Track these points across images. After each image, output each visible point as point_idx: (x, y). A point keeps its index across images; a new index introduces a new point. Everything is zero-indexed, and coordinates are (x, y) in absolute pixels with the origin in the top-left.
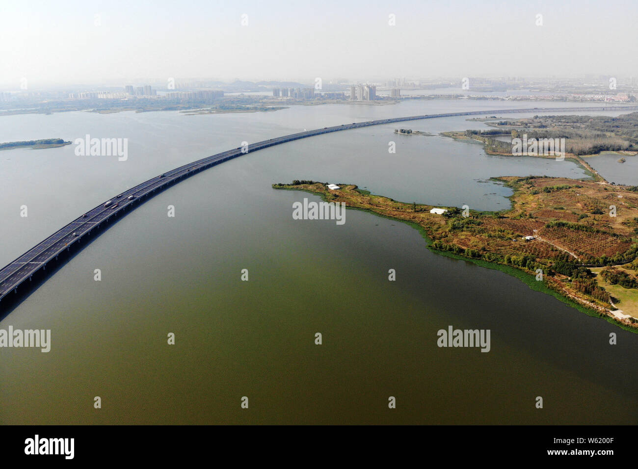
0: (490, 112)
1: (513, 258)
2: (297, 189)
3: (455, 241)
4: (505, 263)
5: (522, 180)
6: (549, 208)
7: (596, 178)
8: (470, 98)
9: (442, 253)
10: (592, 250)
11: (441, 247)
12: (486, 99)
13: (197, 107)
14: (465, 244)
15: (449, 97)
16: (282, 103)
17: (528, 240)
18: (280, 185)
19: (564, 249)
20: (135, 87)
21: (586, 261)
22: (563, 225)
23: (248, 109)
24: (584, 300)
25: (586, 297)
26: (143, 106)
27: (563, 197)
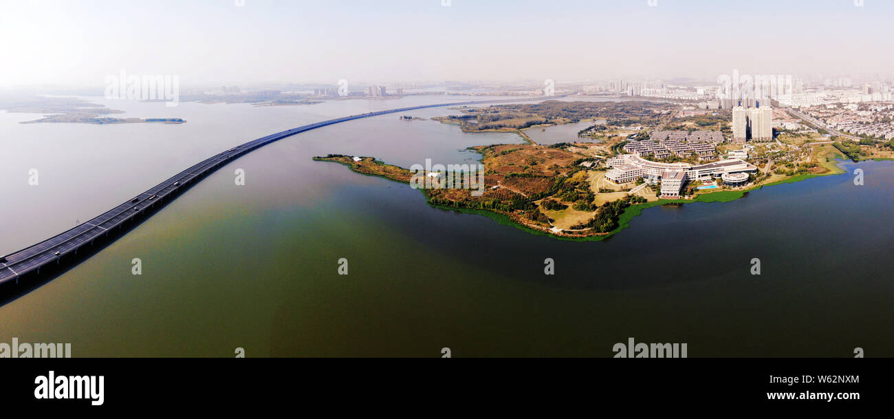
0: (463, 103)
1: (486, 203)
2: (330, 161)
3: (446, 196)
4: (482, 208)
5: (487, 148)
6: (505, 165)
7: (530, 142)
8: (449, 94)
9: (437, 207)
10: (534, 189)
11: (437, 202)
12: (459, 95)
13: (262, 101)
14: (453, 198)
15: (436, 94)
16: (320, 98)
17: (494, 189)
18: (318, 157)
19: (517, 191)
20: (227, 86)
21: (531, 197)
22: (515, 175)
23: (297, 103)
24: (533, 225)
25: (534, 222)
26: (231, 99)
27: (513, 156)
